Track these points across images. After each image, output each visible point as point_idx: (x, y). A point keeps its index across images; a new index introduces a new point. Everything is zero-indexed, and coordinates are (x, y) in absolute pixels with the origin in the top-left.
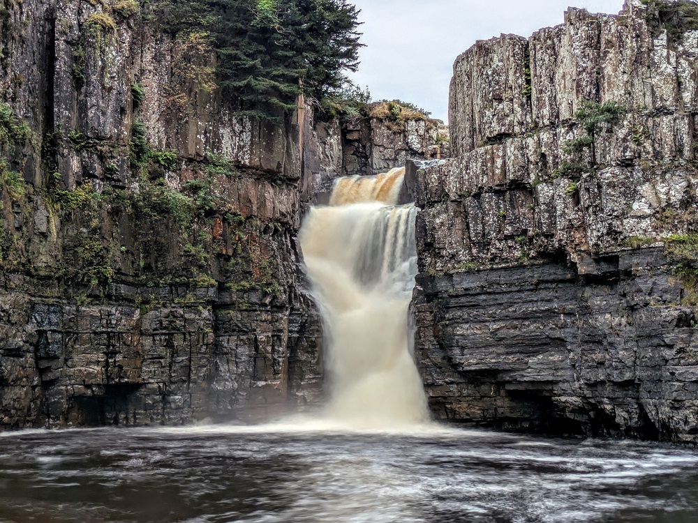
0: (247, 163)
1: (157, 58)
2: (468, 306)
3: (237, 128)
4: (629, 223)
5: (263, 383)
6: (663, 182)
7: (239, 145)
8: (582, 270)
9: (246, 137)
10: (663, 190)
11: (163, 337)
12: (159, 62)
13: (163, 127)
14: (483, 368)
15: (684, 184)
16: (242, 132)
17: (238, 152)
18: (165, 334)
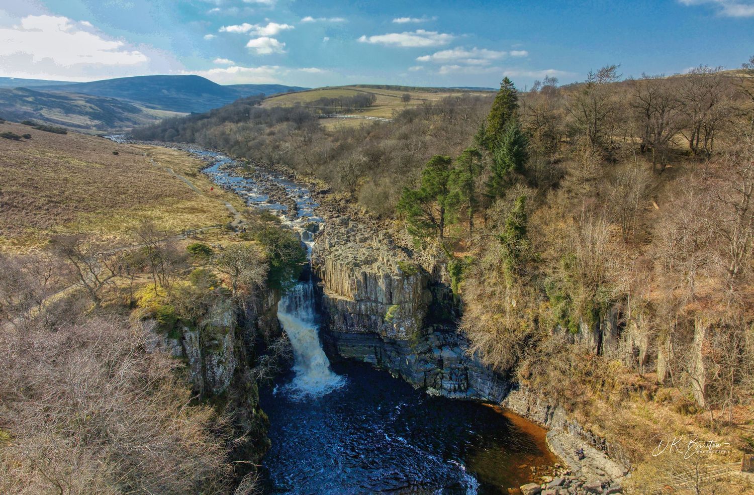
4: (400, 334)
8: (385, 341)
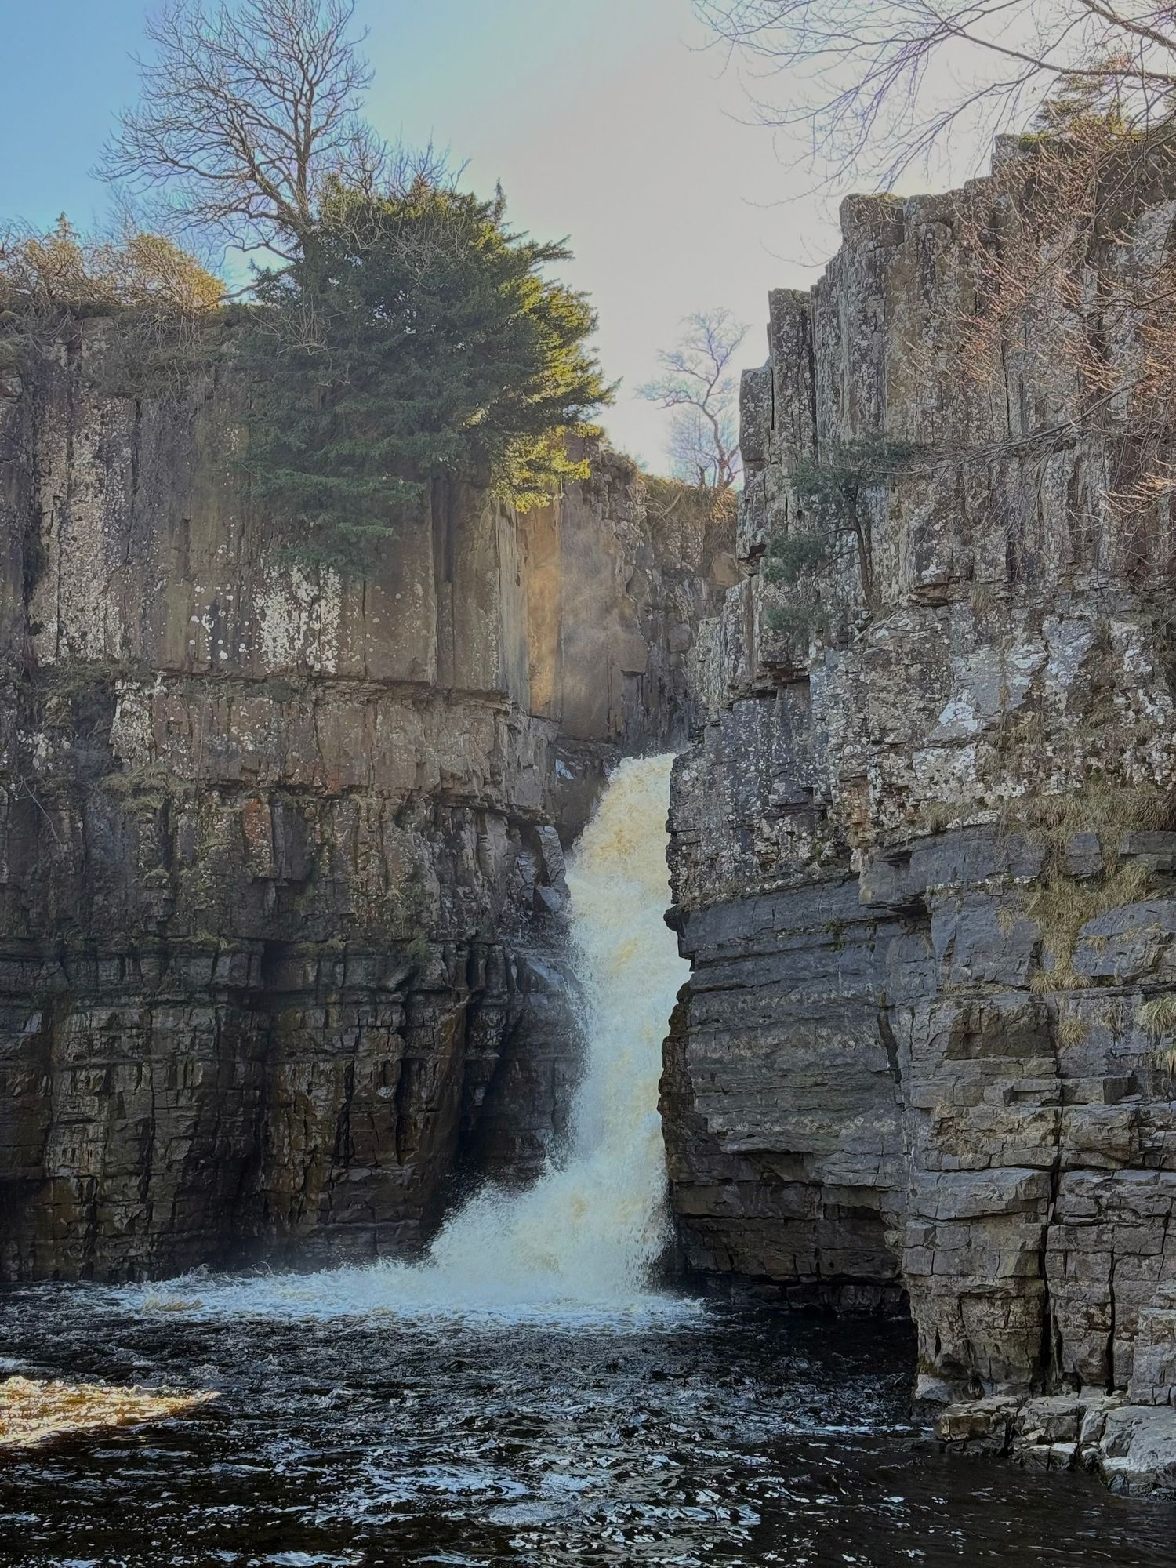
0: (330, 666)
1: (104, 457)
2: (731, 989)
3: (305, 591)
4: (926, 760)
5: (365, 1172)
6: (1029, 641)
7: (309, 629)
8: (868, 892)
9: (329, 611)
10: (1025, 664)
11: (93, 1073)
12: (108, 463)
13: (117, 604)
14: (761, 1146)
15: (1085, 640)
16: (316, 600)
17: (306, 645)
18: (100, 1067)
